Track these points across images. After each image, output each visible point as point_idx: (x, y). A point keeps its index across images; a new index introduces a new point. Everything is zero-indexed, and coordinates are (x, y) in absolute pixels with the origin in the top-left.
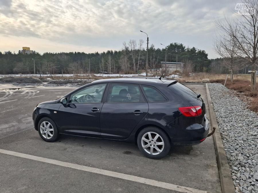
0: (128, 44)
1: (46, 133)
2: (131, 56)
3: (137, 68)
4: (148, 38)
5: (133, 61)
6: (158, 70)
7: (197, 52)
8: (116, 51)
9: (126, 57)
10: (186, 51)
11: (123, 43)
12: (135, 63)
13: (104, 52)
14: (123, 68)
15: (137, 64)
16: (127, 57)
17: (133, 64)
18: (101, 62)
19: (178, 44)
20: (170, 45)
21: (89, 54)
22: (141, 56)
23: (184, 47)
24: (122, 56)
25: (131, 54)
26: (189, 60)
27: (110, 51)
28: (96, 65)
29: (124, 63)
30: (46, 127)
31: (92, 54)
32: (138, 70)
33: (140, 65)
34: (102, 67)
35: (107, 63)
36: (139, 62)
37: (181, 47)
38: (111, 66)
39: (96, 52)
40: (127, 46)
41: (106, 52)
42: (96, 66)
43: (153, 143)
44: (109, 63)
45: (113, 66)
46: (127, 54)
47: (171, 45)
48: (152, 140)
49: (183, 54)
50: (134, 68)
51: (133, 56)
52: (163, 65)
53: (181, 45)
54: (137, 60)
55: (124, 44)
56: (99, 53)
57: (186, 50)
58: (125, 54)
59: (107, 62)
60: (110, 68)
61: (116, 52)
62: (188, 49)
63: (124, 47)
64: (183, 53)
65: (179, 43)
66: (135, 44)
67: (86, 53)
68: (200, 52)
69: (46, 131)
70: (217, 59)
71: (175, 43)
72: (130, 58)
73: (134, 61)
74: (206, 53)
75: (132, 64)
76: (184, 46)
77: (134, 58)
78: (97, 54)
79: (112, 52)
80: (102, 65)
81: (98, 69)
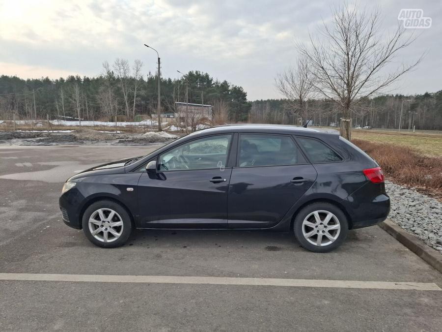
0: (113, 66)
1: (104, 231)
2: (119, 89)
3: (132, 110)
4: (159, 59)
5: (123, 97)
6: (171, 116)
7: (230, 88)
8: (88, 78)
9: (109, 90)
10: (214, 86)
11: (103, 65)
12: (128, 102)
13: (62, 78)
14: (105, 109)
15: (131, 103)
16: (112, 90)
17: (125, 104)
18: (59, 97)
19: (201, 73)
20: (188, 74)
21: (29, 80)
22: (139, 90)
23: (212, 80)
24: (102, 88)
25: (119, 86)
26: (223, 101)
27: (75, 77)
28: (47, 102)
29: (107, 101)
30: (105, 220)
31: (37, 82)
32: (136, 115)
33: (137, 106)
34: (61, 107)
35: (71, 100)
36: (136, 101)
37: (206, 79)
38: (81, 106)
39: (45, 78)
40: (112, 69)
41: (65, 78)
42: (47, 104)
43: (320, 227)
44: (75, 100)
45: (85, 105)
46: (111, 84)
47: (191, 74)
48: (321, 224)
49: (210, 91)
50: (127, 110)
51: (123, 89)
52: (179, 108)
53: (207, 76)
54: (131, 97)
55: (106, 66)
56: (51, 79)
57: (214, 84)
58: (108, 84)
59: (70, 97)
60: (79, 110)
61: (87, 80)
62: (217, 83)
63: (106, 72)
64: (210, 89)
65: (203, 72)
66: (126, 68)
67: (21, 78)
68: (235, 88)
69: (104, 228)
70: (257, 101)
71: (197, 72)
72: (118, 93)
73: (126, 98)
74: (245, 91)
75: (121, 103)
76: (210, 77)
77: (125, 93)
78: (47, 81)
79: (79, 79)
80: (60, 103)
81: (52, 110)
